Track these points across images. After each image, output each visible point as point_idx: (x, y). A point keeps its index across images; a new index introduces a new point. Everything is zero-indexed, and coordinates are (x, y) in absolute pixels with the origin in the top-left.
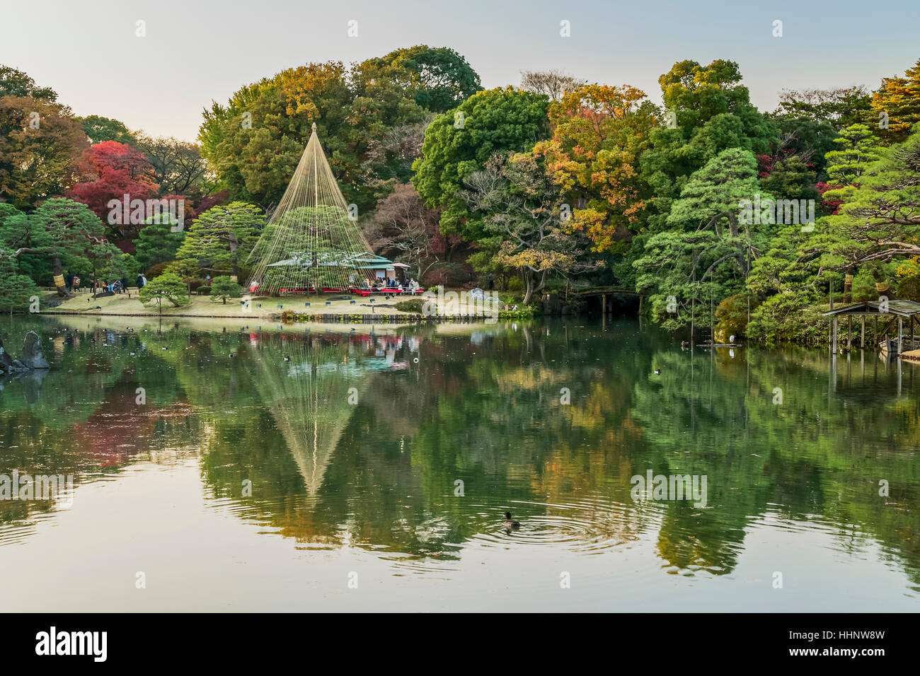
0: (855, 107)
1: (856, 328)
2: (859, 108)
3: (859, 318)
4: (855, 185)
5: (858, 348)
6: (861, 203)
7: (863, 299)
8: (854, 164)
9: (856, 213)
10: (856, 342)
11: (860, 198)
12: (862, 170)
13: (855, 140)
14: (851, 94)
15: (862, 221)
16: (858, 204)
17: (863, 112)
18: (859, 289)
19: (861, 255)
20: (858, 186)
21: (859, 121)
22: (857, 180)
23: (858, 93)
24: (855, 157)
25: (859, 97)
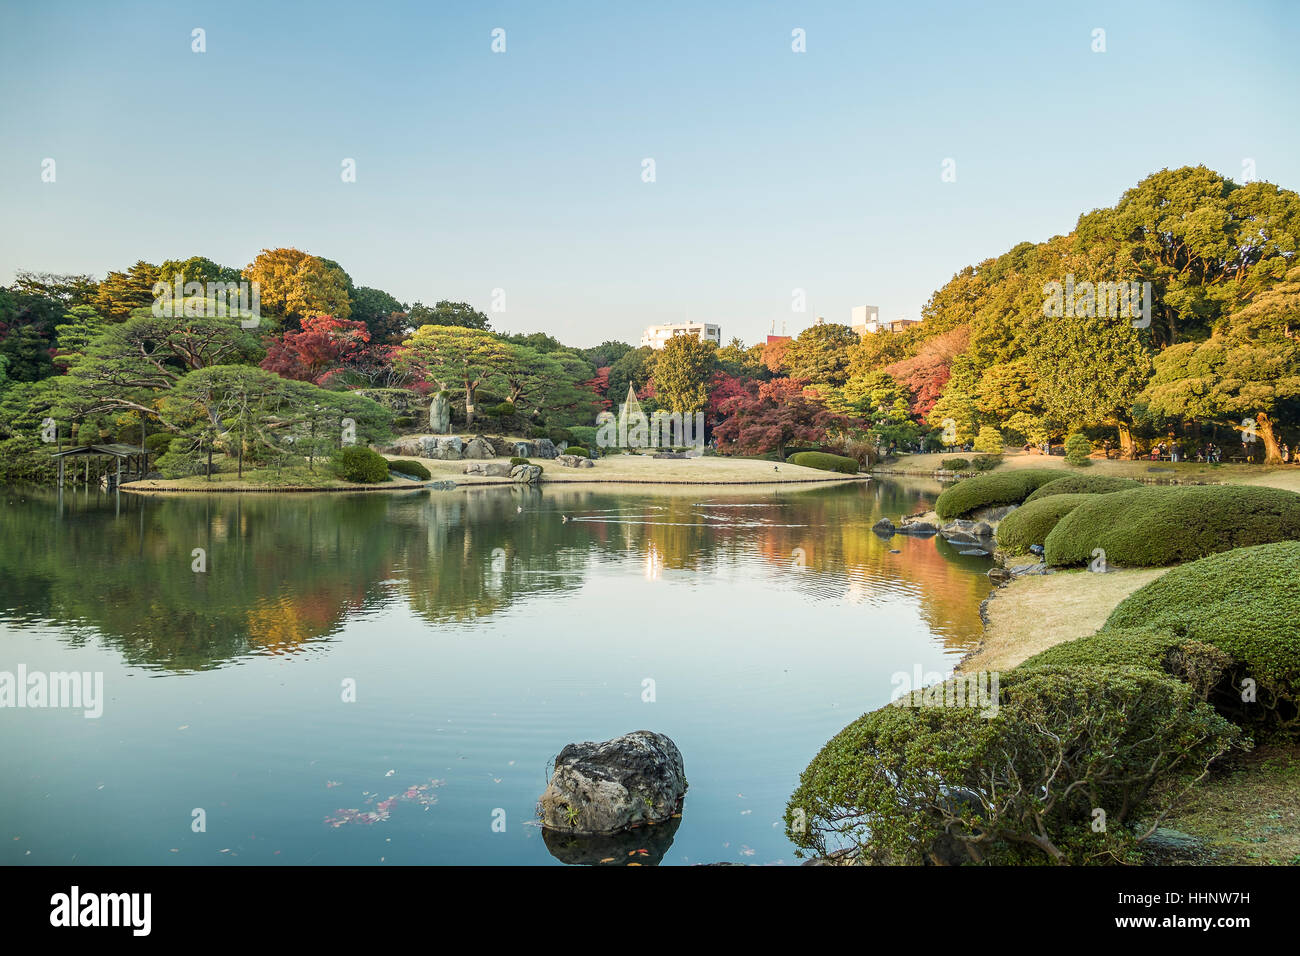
0: (83, 291)
1: (82, 465)
2: (88, 292)
3: (84, 458)
4: (82, 353)
5: (84, 481)
6: (87, 367)
7: (88, 443)
8: (81, 336)
9: (83, 375)
10: (81, 477)
11: (85, 363)
12: (88, 342)
13: (83, 317)
14: (81, 281)
15: (88, 382)
16: (83, 368)
17: (91, 296)
18: (85, 435)
19: (86, 408)
20: (85, 354)
21: (87, 302)
22: (84, 349)
23: (88, 280)
24: (83, 330)
25: (88, 284)
